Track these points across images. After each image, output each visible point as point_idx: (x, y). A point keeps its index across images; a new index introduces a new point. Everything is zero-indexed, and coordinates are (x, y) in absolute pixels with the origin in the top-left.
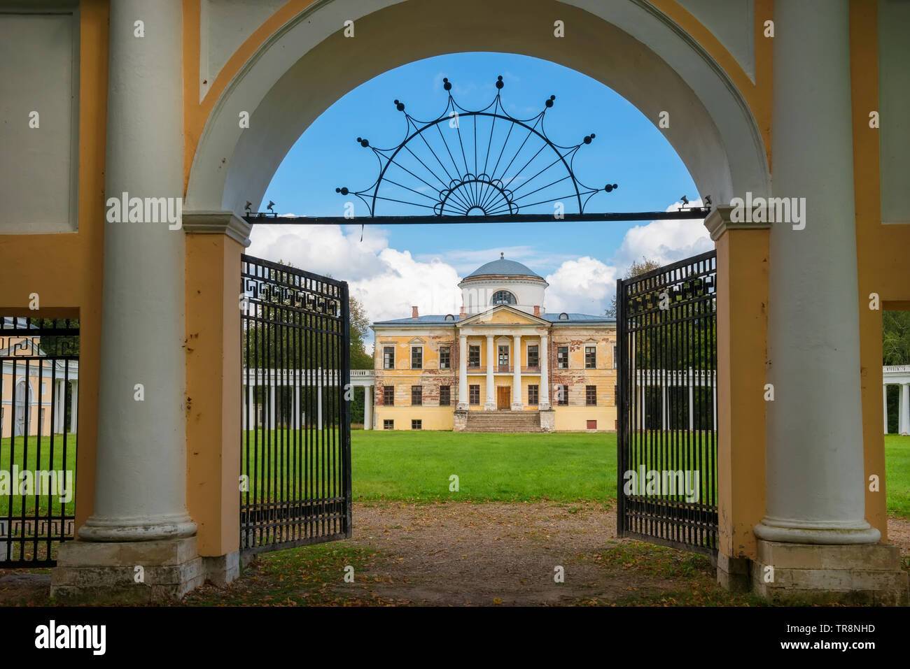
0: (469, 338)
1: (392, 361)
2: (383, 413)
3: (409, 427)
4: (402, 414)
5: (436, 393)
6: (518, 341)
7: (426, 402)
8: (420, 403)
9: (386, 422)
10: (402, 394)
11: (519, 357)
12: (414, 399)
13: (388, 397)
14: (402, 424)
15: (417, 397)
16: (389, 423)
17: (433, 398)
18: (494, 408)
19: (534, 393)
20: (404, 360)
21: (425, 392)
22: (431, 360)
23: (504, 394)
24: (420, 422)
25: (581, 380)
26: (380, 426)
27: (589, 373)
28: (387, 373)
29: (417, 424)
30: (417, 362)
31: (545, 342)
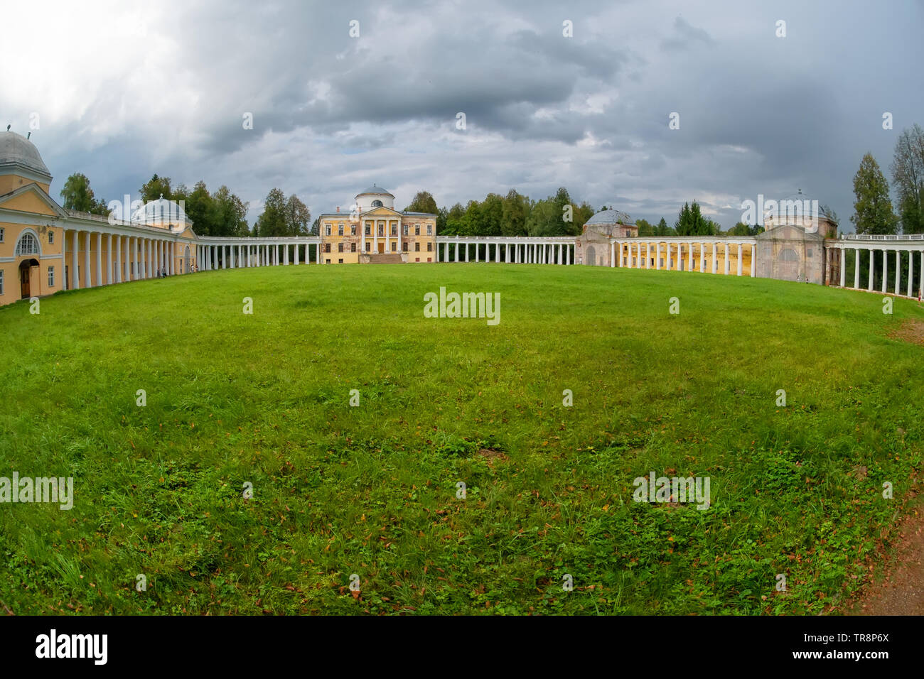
0: (366, 221)
1: (329, 232)
2: (326, 256)
3: (338, 262)
4: (334, 256)
5: (350, 246)
6: (388, 222)
7: (345, 250)
8: (342, 251)
9: (327, 260)
10: (334, 247)
11: (387, 231)
12: (339, 249)
13: (328, 249)
14: (335, 261)
15: (341, 249)
16: (328, 261)
17: (348, 249)
18: (377, 253)
19: (394, 246)
20: (335, 232)
21: (345, 246)
22: (348, 232)
23: (381, 246)
24: (342, 260)
25: (413, 240)
26: (325, 262)
27: (416, 237)
28: (328, 238)
29: (341, 261)
30: (341, 233)
31: (399, 223)
